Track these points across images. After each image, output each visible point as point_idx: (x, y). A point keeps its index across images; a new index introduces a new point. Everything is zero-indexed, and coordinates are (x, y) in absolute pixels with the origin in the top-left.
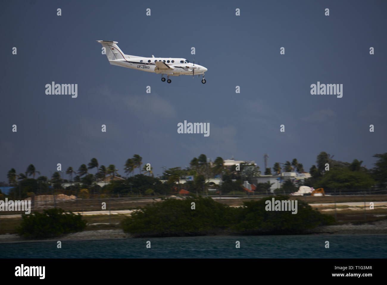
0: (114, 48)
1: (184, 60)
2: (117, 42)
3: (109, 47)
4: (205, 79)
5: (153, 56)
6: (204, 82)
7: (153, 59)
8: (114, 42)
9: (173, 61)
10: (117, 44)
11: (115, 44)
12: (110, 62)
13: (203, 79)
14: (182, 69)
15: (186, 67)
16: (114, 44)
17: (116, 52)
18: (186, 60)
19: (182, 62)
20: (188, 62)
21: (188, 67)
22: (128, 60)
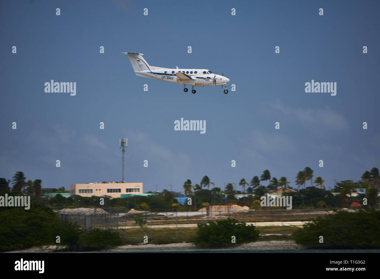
0: (140, 60)
1: (207, 71)
2: (143, 54)
3: (135, 59)
4: (227, 89)
5: (177, 67)
6: (226, 92)
7: (177, 70)
8: (139, 54)
9: (196, 72)
10: (142, 56)
11: (141, 56)
12: (136, 73)
13: (226, 89)
14: (203, 79)
15: (207, 77)
16: (139, 56)
17: (142, 63)
18: (209, 71)
19: (205, 73)
20: (211, 73)
21: (210, 78)
22: (153, 71)
